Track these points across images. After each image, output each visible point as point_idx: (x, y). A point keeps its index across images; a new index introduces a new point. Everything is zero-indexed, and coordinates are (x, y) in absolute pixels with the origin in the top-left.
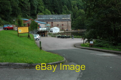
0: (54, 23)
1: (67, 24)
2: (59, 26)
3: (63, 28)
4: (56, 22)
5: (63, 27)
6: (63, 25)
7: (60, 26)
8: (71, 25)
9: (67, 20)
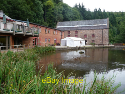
0: (79, 32)
1: (101, 33)
2: (87, 37)
3: (94, 41)
4: (82, 31)
5: (94, 39)
6: (93, 35)
7: (90, 37)
8: (108, 36)
9: (101, 28)
